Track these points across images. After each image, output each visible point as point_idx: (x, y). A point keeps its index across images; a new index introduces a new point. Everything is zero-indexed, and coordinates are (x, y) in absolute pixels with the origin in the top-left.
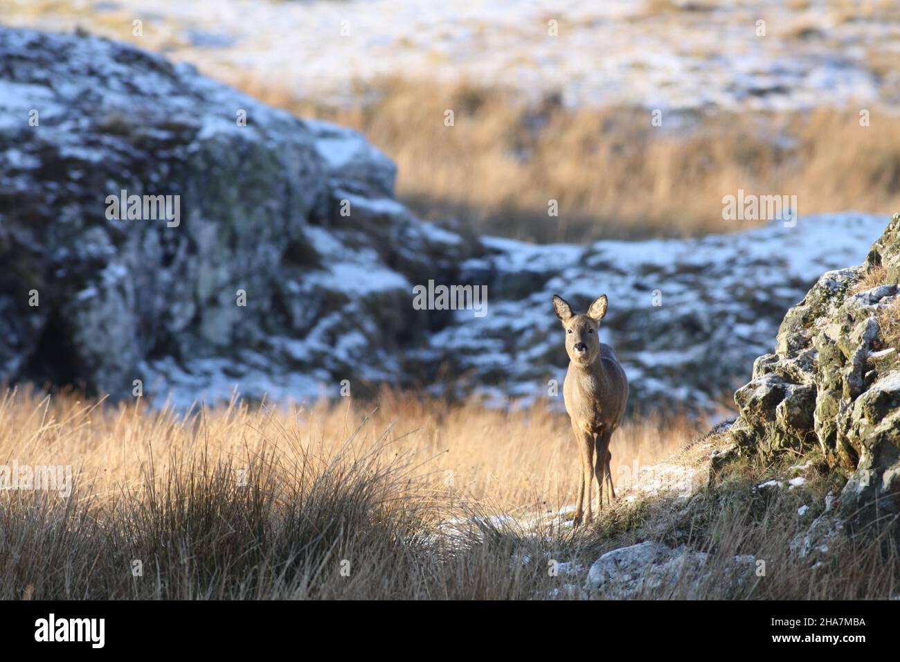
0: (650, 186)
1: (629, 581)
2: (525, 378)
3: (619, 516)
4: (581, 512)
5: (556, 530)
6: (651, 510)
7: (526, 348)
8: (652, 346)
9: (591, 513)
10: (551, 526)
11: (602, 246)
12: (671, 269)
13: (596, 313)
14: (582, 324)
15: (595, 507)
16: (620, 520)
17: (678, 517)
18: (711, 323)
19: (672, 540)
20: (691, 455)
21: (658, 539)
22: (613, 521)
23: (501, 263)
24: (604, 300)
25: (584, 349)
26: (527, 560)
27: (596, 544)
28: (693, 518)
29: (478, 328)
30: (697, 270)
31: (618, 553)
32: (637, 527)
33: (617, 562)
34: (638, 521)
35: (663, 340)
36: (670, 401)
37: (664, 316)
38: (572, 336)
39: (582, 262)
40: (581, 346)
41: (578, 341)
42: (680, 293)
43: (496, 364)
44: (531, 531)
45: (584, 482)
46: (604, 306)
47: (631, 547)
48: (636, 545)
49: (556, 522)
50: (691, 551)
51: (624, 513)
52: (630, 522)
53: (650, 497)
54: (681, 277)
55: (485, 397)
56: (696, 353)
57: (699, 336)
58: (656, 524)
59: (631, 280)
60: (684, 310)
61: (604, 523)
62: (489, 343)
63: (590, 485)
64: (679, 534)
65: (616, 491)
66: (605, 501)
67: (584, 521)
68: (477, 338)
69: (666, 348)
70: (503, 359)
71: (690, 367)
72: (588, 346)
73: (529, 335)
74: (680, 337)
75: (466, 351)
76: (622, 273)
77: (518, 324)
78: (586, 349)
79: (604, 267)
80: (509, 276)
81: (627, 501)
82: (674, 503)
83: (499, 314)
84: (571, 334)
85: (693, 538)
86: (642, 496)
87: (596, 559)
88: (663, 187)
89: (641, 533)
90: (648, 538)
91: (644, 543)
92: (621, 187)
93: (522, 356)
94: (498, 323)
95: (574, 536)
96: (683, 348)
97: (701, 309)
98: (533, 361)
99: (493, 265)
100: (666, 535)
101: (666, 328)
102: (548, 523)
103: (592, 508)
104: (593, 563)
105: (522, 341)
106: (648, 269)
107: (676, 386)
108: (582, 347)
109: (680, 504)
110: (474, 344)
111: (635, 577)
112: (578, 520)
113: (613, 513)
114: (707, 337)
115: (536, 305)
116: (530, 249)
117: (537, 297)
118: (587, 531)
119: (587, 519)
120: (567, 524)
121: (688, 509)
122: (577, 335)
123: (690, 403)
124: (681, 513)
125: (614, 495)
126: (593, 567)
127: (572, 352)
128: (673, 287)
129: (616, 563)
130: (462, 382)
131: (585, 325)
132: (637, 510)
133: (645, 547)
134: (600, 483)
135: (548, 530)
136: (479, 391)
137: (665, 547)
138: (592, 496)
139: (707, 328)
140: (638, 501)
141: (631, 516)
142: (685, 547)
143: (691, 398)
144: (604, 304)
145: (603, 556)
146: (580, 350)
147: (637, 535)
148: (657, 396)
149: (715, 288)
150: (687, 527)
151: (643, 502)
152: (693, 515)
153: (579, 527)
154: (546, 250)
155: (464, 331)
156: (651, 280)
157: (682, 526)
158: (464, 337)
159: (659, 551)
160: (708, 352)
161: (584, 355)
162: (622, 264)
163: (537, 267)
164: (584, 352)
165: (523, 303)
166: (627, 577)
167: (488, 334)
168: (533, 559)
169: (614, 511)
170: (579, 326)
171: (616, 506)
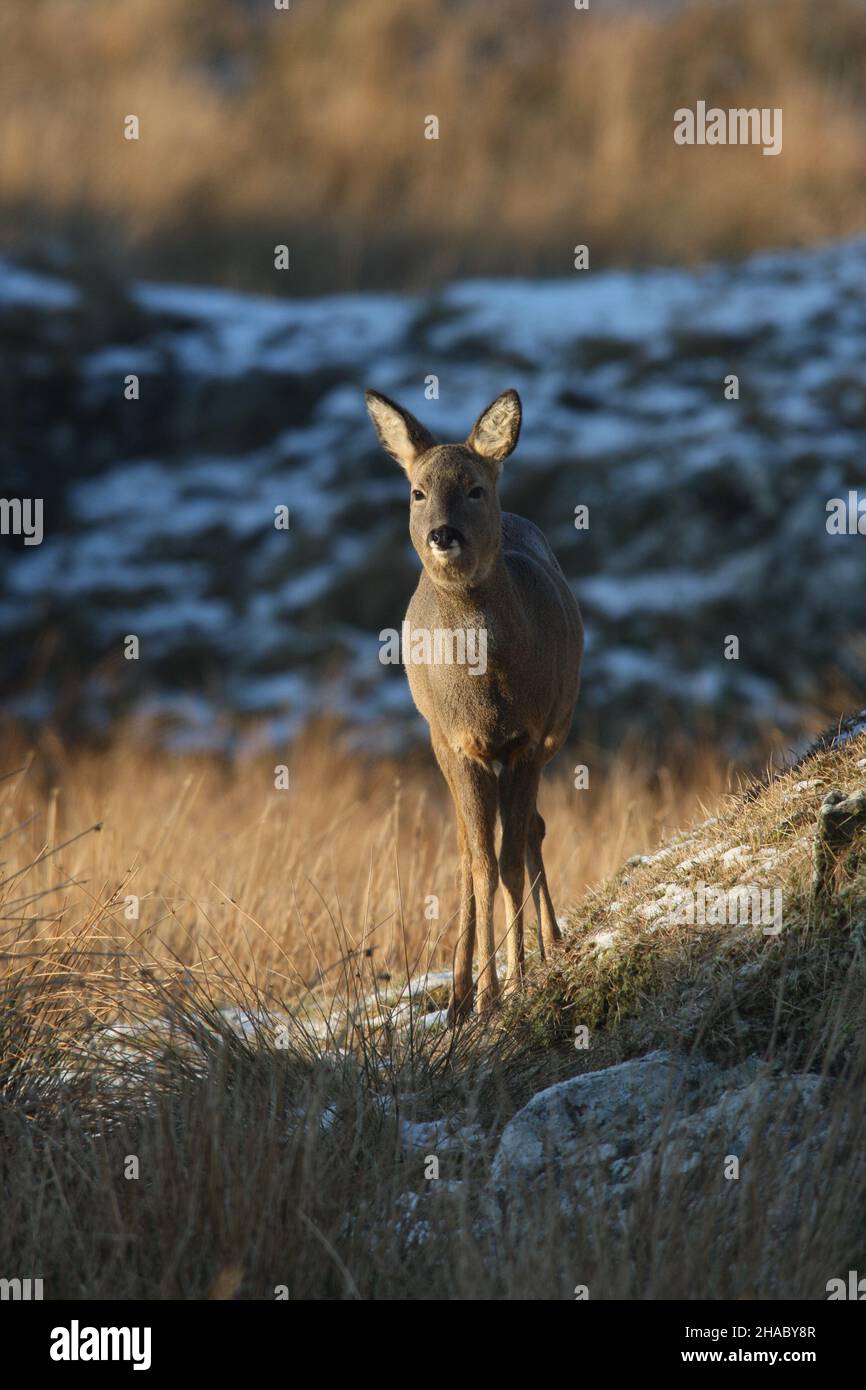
0: (582, 137)
1: (611, 1160)
2: (273, 665)
3: (575, 988)
4: (466, 982)
5: (401, 1035)
6: (663, 968)
7: (273, 583)
8: (616, 560)
9: (495, 985)
10: (388, 1028)
11: (467, 294)
12: (659, 350)
13: (493, 440)
14: (450, 473)
15: (507, 970)
16: (578, 999)
17: (736, 981)
18: (777, 487)
19: (722, 1045)
20: (765, 810)
21: (687, 1045)
22: (560, 1003)
23: (193, 353)
24: (511, 405)
25: (455, 543)
26: (328, 1118)
27: (514, 1066)
28: (780, 982)
29: (139, 533)
30: (733, 348)
31: (579, 1086)
32: (627, 1016)
33: (573, 1110)
34: (627, 997)
35: (648, 541)
36: (679, 707)
37: (647, 476)
38: (423, 507)
39: (415, 342)
40: (445, 537)
41: (439, 523)
42: (689, 413)
43: (191, 630)
44: (334, 1042)
45: (473, 900)
46: (512, 422)
47: (613, 1069)
48: (625, 1065)
49: (400, 1015)
50: (777, 1072)
51: (588, 981)
52: (606, 1002)
53: (657, 932)
54: (689, 370)
55: (168, 723)
56: (739, 573)
57: (744, 527)
58: (677, 1003)
59: (550, 384)
60: (703, 458)
61: (535, 1010)
62: (170, 575)
63: (490, 908)
64: (742, 1027)
65: (561, 923)
66: (531, 953)
67: (478, 1008)
68: (135, 561)
69: (656, 563)
70: (210, 616)
71: (725, 614)
72: (467, 534)
73: (277, 547)
74: (695, 533)
75: (107, 599)
76: (526, 367)
77: (246, 518)
78: (463, 543)
79: (479, 351)
80: (216, 389)
81: (593, 945)
82: (725, 944)
83: (191, 494)
84: (422, 501)
85: (782, 1037)
86: (636, 930)
87: (518, 1108)
88: (617, 142)
89: (638, 1030)
90: (656, 1044)
91: (649, 1056)
92: (502, 148)
93: (263, 607)
94: (193, 518)
95: (453, 1047)
96: (704, 563)
97: (747, 451)
98: (293, 617)
99: (170, 361)
100: (706, 1034)
101: (653, 510)
102: (378, 1021)
103: (499, 975)
104: (508, 1118)
105: (260, 565)
106: (597, 350)
107: (690, 665)
108: (450, 539)
109: (741, 945)
110: (129, 579)
111: (627, 1150)
112: (461, 1008)
113: (557, 980)
114: (768, 529)
115: (294, 463)
116: (271, 314)
117: (296, 443)
118: (488, 1033)
119: (484, 1002)
120: (430, 1019)
121: (764, 957)
122: (436, 506)
123: (730, 711)
124: (744, 970)
125: (555, 932)
126: (510, 1128)
127: (425, 551)
128: (666, 398)
129: (572, 1116)
130: (101, 685)
131: (460, 477)
132: (622, 968)
133: (654, 1067)
134: (517, 900)
135: (380, 1038)
136: (148, 710)
137: (705, 1066)
138: (497, 938)
139: (766, 503)
140: (626, 943)
141: (606, 988)
142: (760, 1063)
143: (732, 699)
144: (511, 415)
145: (538, 1096)
146: (443, 546)
147: (625, 1038)
148: (638, 697)
149: (781, 393)
150: (764, 1006)
151: (638, 947)
152: (777, 973)
153: (465, 1026)
154: (313, 313)
155: (100, 545)
156: (606, 380)
157: (748, 1007)
158: (100, 562)
159: (690, 1077)
160: (773, 568)
161: (458, 558)
162: (524, 340)
163: (290, 359)
164: (457, 552)
165: (260, 461)
166: (607, 1151)
167: (164, 549)
168: (344, 1115)
169: (559, 975)
170: (443, 480)
171: (564, 962)
